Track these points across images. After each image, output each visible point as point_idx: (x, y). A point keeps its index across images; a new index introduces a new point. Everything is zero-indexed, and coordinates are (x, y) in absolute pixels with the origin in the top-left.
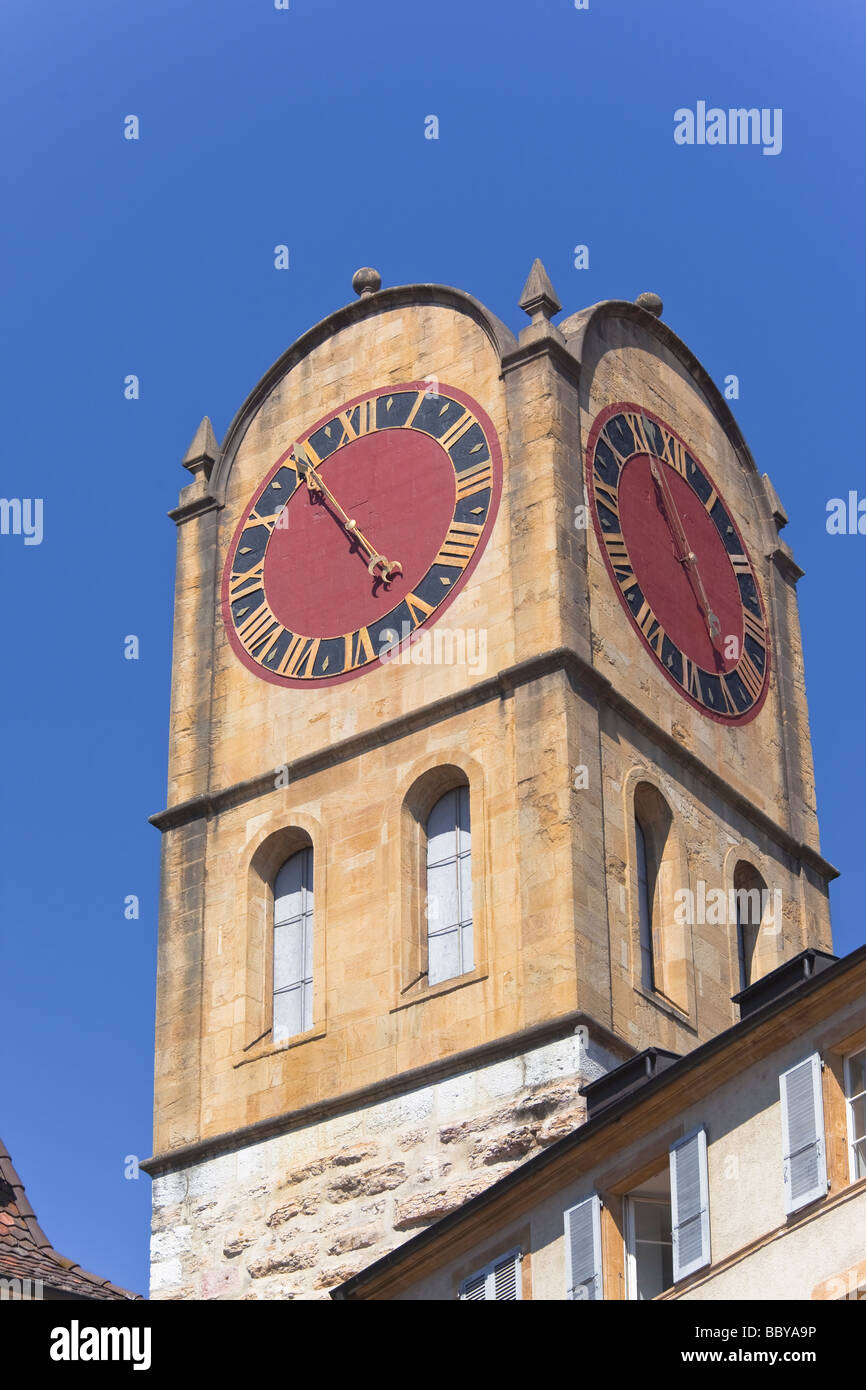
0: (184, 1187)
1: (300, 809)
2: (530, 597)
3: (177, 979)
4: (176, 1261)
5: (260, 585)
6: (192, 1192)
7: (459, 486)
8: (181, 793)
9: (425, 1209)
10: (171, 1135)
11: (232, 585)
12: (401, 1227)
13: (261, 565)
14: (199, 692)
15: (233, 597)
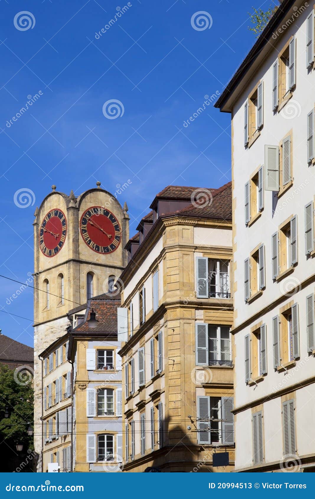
0: (37, 329)
1: (47, 276)
2: (69, 249)
3: (36, 299)
4: (36, 340)
5: (43, 239)
6: (38, 330)
7: (63, 228)
8: (36, 271)
9: (59, 337)
10: (36, 321)
11: (40, 238)
12: (57, 338)
13: (43, 236)
14: (37, 255)
15: (40, 240)
